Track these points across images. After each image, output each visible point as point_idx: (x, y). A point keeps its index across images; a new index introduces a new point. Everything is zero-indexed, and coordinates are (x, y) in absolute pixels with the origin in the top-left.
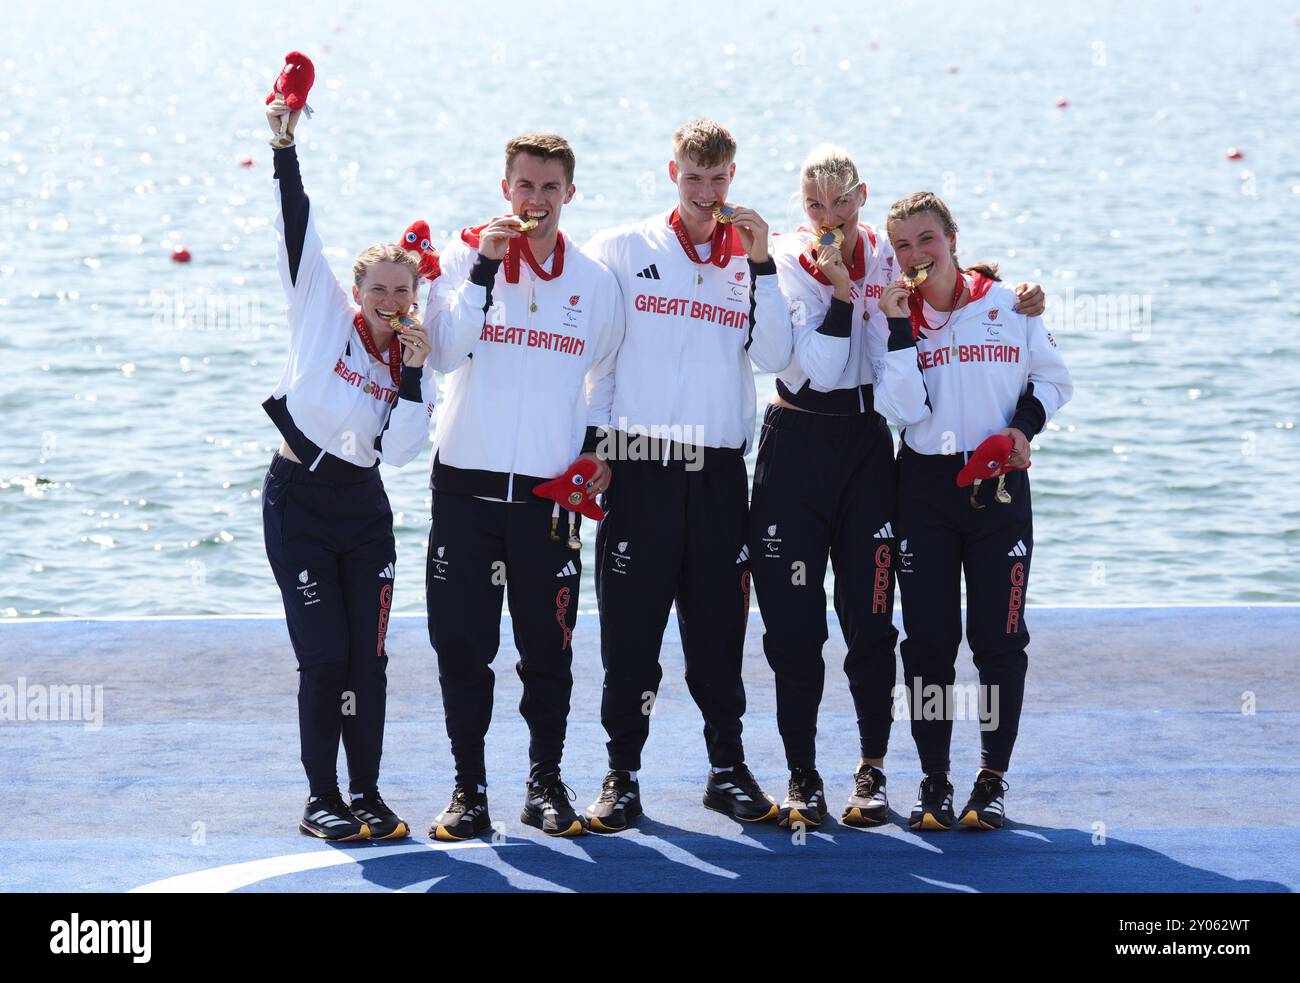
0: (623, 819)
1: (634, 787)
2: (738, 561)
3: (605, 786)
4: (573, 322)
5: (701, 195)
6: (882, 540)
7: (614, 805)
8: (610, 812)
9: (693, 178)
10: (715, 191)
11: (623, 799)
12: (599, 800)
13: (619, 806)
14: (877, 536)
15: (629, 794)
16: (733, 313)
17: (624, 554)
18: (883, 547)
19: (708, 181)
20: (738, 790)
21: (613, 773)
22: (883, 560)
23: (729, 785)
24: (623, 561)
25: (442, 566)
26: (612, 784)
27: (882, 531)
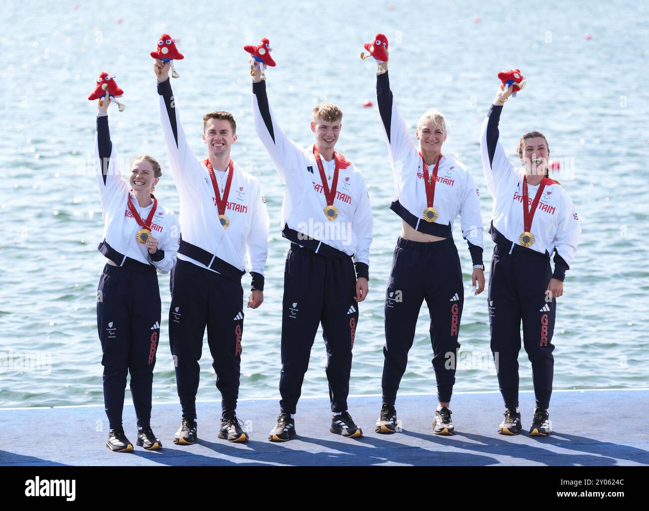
0: (288, 436)
1: (292, 421)
2: (348, 313)
3: (279, 421)
4: (241, 198)
5: (327, 135)
6: (454, 302)
7: (284, 429)
8: (282, 432)
9: (324, 127)
10: (334, 134)
11: (288, 427)
12: (276, 427)
13: (286, 430)
14: (452, 300)
15: (290, 425)
16: (344, 195)
17: (295, 308)
18: (456, 305)
19: (331, 129)
20: (343, 424)
21: (283, 415)
22: (455, 311)
23: (340, 421)
24: (294, 312)
25: (178, 316)
26: (282, 420)
27: (454, 297)
